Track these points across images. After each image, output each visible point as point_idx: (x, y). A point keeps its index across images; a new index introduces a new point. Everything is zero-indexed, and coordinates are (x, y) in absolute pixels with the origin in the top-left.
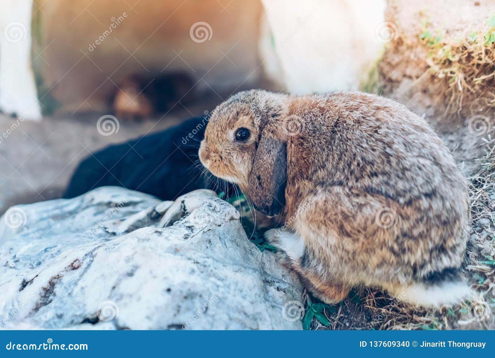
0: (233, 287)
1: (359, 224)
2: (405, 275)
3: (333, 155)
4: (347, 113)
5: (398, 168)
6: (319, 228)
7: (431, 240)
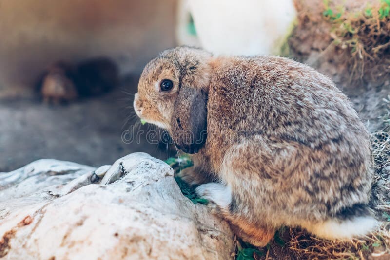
0: (172, 232)
1: (277, 166)
2: (320, 212)
3: (252, 107)
4: (264, 71)
5: (308, 118)
6: (243, 173)
7: (340, 179)
